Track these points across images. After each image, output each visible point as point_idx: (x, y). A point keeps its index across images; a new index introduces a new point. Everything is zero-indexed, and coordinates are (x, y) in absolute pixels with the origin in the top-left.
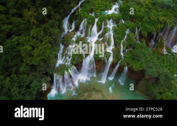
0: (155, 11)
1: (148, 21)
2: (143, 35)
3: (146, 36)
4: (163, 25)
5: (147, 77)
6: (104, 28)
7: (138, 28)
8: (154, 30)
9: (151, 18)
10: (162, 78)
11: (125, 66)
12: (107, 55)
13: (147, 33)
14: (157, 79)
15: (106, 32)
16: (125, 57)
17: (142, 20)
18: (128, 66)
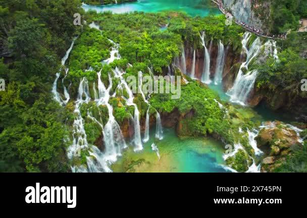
0: (158, 44)
1: (156, 55)
2: (158, 71)
3: (161, 71)
4: (171, 54)
5: (183, 115)
6: (113, 80)
7: (150, 67)
8: (166, 62)
9: (158, 51)
10: (196, 107)
11: (155, 113)
12: (130, 109)
13: (160, 68)
14: (193, 111)
15: (117, 84)
16: (151, 103)
17: (149, 56)
18: (159, 112)
